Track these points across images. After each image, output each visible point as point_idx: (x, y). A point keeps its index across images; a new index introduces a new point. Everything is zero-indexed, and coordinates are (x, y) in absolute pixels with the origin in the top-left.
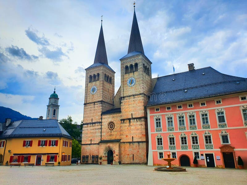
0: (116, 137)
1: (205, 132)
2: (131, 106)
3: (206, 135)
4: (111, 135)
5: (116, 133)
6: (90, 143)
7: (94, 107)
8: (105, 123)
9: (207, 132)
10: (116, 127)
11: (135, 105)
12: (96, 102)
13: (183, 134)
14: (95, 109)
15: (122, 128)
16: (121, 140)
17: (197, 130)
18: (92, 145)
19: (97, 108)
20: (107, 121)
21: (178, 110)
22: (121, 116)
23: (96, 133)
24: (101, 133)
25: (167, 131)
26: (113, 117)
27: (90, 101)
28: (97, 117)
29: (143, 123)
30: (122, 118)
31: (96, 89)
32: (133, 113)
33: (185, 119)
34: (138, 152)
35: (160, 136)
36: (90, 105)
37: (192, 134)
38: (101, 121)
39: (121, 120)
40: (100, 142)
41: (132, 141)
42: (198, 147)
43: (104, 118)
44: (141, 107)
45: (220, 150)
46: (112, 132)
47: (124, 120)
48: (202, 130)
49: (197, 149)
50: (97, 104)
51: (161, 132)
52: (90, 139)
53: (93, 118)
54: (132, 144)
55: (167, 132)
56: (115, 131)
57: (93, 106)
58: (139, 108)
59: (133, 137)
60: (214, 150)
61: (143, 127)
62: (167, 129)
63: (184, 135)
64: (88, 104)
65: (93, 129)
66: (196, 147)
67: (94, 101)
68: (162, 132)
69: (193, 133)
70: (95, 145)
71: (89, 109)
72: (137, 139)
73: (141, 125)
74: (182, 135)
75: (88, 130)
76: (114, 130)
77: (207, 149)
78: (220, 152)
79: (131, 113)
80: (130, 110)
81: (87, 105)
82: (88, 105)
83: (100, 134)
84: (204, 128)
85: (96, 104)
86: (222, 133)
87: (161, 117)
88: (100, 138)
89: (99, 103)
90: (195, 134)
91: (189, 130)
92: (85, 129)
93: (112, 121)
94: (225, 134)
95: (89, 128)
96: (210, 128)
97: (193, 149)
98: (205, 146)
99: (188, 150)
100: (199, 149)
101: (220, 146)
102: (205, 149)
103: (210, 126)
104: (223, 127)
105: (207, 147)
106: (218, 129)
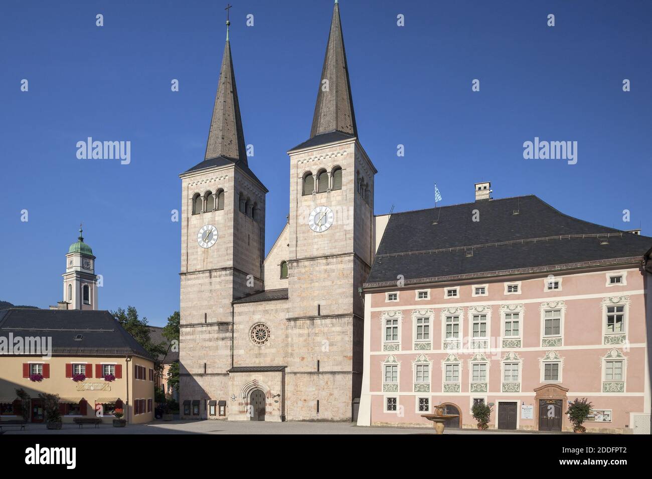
0: (273, 360)
1: (507, 354)
2: (317, 284)
3: (509, 361)
4: (260, 354)
5: (273, 350)
6: (202, 371)
7: (211, 283)
8: (242, 327)
9: (512, 355)
10: (272, 337)
11: (329, 283)
12: (216, 270)
13: (452, 358)
14: (213, 287)
15: (290, 339)
16: (287, 367)
18: (209, 377)
19: (218, 287)
20: (248, 322)
21: (448, 302)
22: (288, 309)
23: (217, 348)
24: (232, 348)
25: (411, 349)
26: (266, 312)
27: (199, 268)
28: (221, 310)
29: (350, 329)
30: (291, 315)
31: (215, 233)
32: (322, 303)
33: (461, 322)
34: (331, 394)
35: (394, 361)
36: (198, 278)
37: (475, 359)
38: (229, 319)
39: (289, 320)
40: (230, 371)
41: (316, 370)
42: (486, 387)
43: (240, 314)
44: (344, 290)
45: (534, 394)
46: (263, 348)
47: (296, 319)
49: (482, 391)
50: (220, 276)
51: (396, 352)
52: (202, 362)
53: (208, 312)
54: (315, 377)
55: (413, 352)
56: (270, 347)
57: (207, 280)
58: (339, 291)
59: (318, 361)
60: (520, 394)
61: (349, 338)
62: (413, 346)
63: (455, 359)
64: (193, 273)
65: (210, 340)
66: (479, 387)
67: (210, 268)
68: (400, 352)
69: (479, 357)
70: (216, 378)
71: (196, 289)
72: (329, 367)
73: (343, 332)
74: (448, 360)
75: (194, 340)
76: (268, 343)
77: (506, 391)
78: (534, 398)
79: (316, 304)
80: (315, 294)
81: (189, 277)
82: (193, 276)
83: (229, 352)
84: (505, 345)
85: (214, 274)
86: (548, 358)
87: (399, 317)
88: (230, 360)
89: (224, 273)
90: (483, 359)
92: (188, 337)
93: (263, 320)
94: (555, 360)
95: (197, 337)
96: (520, 347)
97: (471, 392)
98: (502, 385)
99: (461, 394)
100: (486, 392)
101: (537, 387)
102: (502, 391)
103: (522, 342)
104: (552, 345)
105: (505, 388)
106: (541, 348)
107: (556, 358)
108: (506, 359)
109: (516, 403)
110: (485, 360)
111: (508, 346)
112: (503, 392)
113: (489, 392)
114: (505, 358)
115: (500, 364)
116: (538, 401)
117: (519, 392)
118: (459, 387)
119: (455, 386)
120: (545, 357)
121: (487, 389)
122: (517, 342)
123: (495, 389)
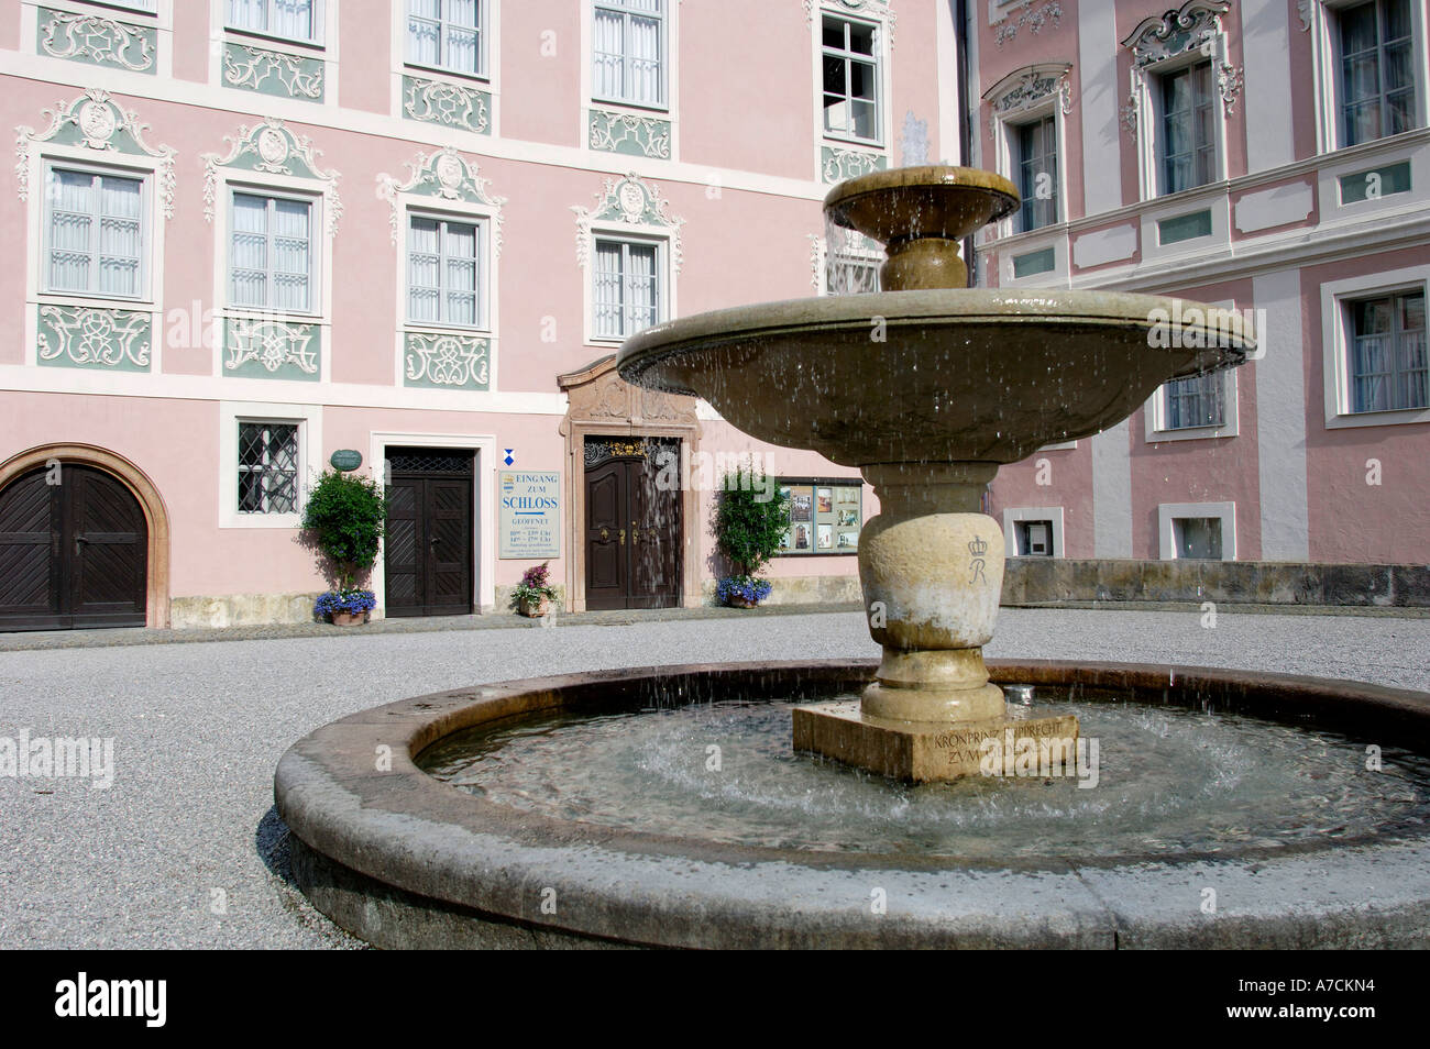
1: (423, 161)
3: (433, 201)
9: (448, 171)
17: (330, 113)
37: (249, 160)
42: (315, 344)
45: (559, 404)
48: (393, 124)
49: (290, 371)
60: (495, 400)
63: (122, 137)
69: (270, 148)
77: (425, 382)
78: (556, 424)
84: (417, 105)
86: (616, 212)
90: (295, 165)
91: (212, 93)
96: (487, 131)
97: (227, 372)
98: (400, 339)
99: (156, 383)
100: (316, 377)
101: (573, 363)
102: (399, 379)
103: (495, 102)
104: (631, 148)
105: (417, 358)
106: (581, 156)
107: (647, 216)
108: (419, 190)
109: (467, 456)
110: (309, 174)
111: (429, 112)
112: (408, 382)
113: (334, 379)
114: (416, 180)
115: (391, 208)
116: (581, 442)
117: (485, 387)
118: (145, 336)
119: (121, 323)
120: (603, 206)
121: (317, 361)
122: (476, 105)
123: (362, 365)
